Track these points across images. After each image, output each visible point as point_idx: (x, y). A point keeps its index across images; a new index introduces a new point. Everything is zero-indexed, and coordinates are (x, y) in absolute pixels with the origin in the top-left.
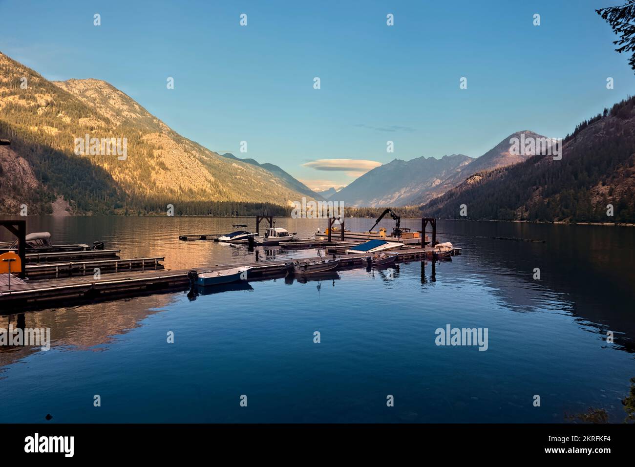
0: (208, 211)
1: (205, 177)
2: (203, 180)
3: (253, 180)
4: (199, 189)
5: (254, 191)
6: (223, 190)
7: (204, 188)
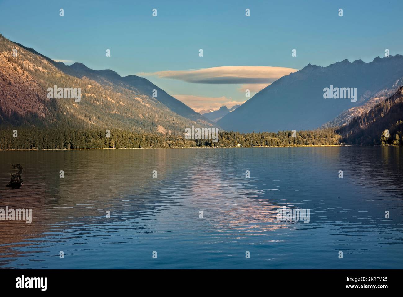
0: (31, 142)
1: (38, 96)
2: (34, 100)
3: (109, 99)
4: (27, 112)
5: (109, 114)
6: (63, 114)
7: (35, 110)
